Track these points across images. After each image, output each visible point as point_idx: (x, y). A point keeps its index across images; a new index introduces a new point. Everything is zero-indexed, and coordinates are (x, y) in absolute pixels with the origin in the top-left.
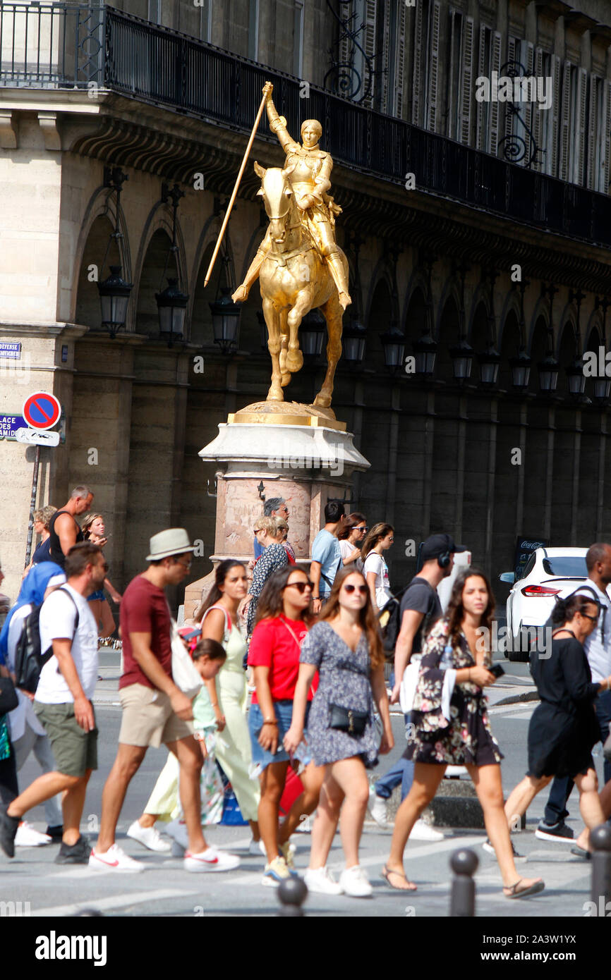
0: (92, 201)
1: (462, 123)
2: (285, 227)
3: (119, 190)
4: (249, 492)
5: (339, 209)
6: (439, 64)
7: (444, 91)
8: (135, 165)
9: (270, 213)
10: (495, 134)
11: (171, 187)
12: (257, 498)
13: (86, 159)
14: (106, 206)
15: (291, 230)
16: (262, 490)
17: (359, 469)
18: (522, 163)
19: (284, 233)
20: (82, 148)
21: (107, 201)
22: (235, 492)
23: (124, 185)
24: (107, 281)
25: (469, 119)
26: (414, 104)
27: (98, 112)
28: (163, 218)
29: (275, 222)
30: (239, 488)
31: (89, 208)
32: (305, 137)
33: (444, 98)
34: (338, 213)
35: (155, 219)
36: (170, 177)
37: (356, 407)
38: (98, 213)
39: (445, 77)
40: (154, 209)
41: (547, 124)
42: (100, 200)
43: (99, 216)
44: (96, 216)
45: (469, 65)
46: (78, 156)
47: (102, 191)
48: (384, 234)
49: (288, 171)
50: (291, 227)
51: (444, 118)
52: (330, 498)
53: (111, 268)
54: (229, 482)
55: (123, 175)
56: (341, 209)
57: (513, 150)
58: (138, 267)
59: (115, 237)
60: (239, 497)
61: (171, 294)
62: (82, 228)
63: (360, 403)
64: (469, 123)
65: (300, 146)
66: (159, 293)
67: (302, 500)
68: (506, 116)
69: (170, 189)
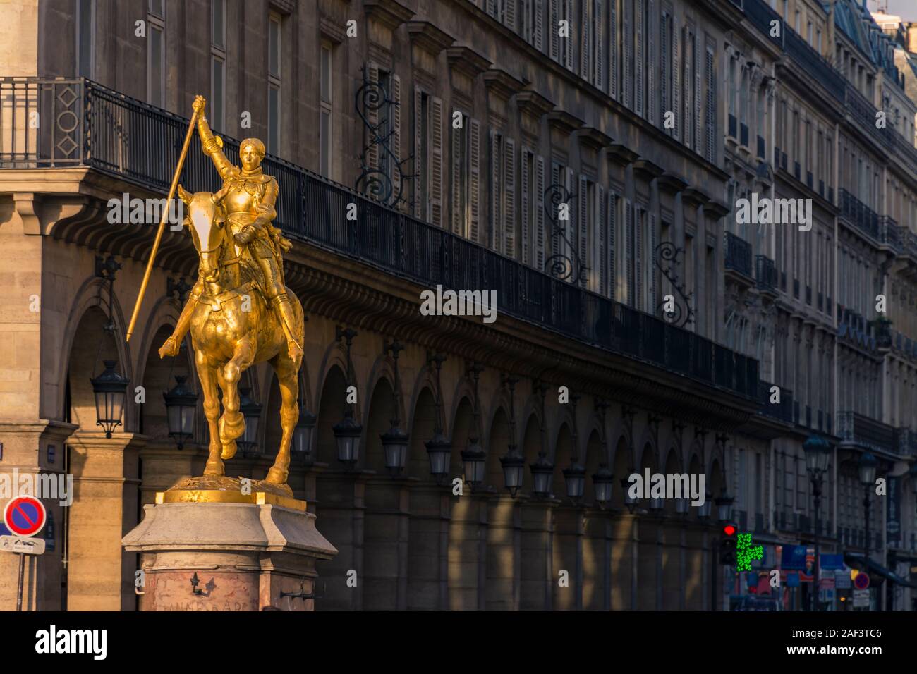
0: (81, 291)
1: (505, 240)
2: (218, 262)
3: (112, 280)
4: (182, 587)
5: (287, 244)
6: (481, 182)
7: (487, 208)
8: (132, 255)
9: (199, 247)
10: (541, 253)
11: (177, 280)
12: (191, 594)
13: (73, 246)
14: (99, 297)
15: (226, 266)
16: (196, 584)
17: (322, 556)
18: (568, 280)
19: (216, 270)
20: (65, 234)
21: (99, 292)
22: (165, 587)
23: (118, 274)
24: (101, 375)
25: (513, 236)
26: (454, 217)
27: (77, 191)
28: (169, 313)
29: (205, 256)
30: (170, 583)
31: (77, 298)
32: (245, 158)
33: (487, 214)
34: (286, 248)
35: (160, 313)
36: (175, 271)
37: (401, 514)
38: (89, 304)
39: (487, 194)
40: (159, 303)
41: (594, 248)
42: (92, 291)
43: (90, 307)
44: (86, 307)
45: (512, 184)
46: (62, 243)
47: (92, 281)
48: (425, 343)
49: (219, 195)
50: (226, 263)
51: (487, 234)
52: (284, 592)
53: (105, 363)
54: (158, 575)
55: (115, 263)
56: (290, 244)
57: (560, 269)
58: (140, 363)
59: (108, 329)
60: (169, 593)
61: (179, 392)
62: (70, 319)
63: (405, 510)
64: (514, 241)
65: (239, 171)
66: (166, 392)
67: (248, 595)
68: (552, 236)
69: (176, 283)
